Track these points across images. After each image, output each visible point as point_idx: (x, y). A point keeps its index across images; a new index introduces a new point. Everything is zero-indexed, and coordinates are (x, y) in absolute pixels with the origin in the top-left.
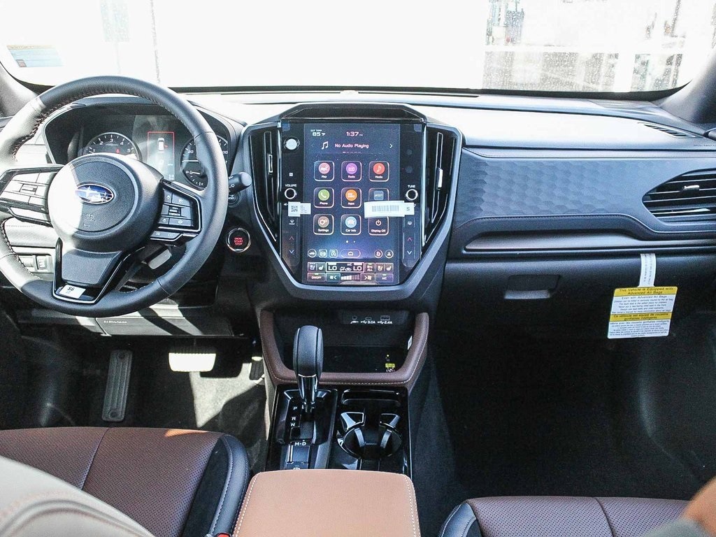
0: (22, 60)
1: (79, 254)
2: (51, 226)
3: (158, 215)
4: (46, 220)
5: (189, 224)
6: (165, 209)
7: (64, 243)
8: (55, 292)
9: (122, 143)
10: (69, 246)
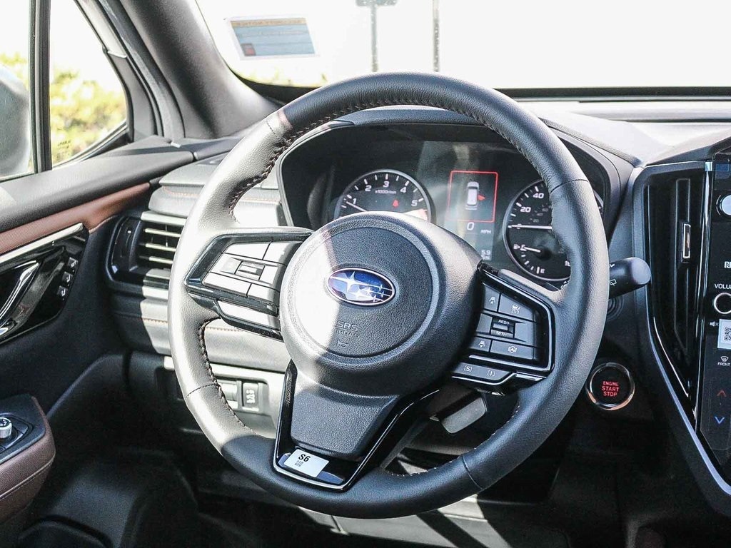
0: (251, 44)
1: (323, 394)
2: (280, 338)
3: (471, 332)
4: (273, 326)
5: (528, 354)
6: (485, 323)
7: (299, 372)
8: (277, 460)
9: (404, 190)
10: (307, 378)
